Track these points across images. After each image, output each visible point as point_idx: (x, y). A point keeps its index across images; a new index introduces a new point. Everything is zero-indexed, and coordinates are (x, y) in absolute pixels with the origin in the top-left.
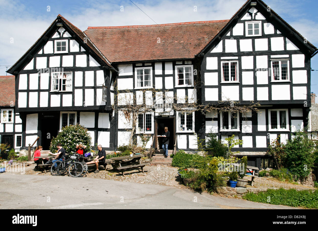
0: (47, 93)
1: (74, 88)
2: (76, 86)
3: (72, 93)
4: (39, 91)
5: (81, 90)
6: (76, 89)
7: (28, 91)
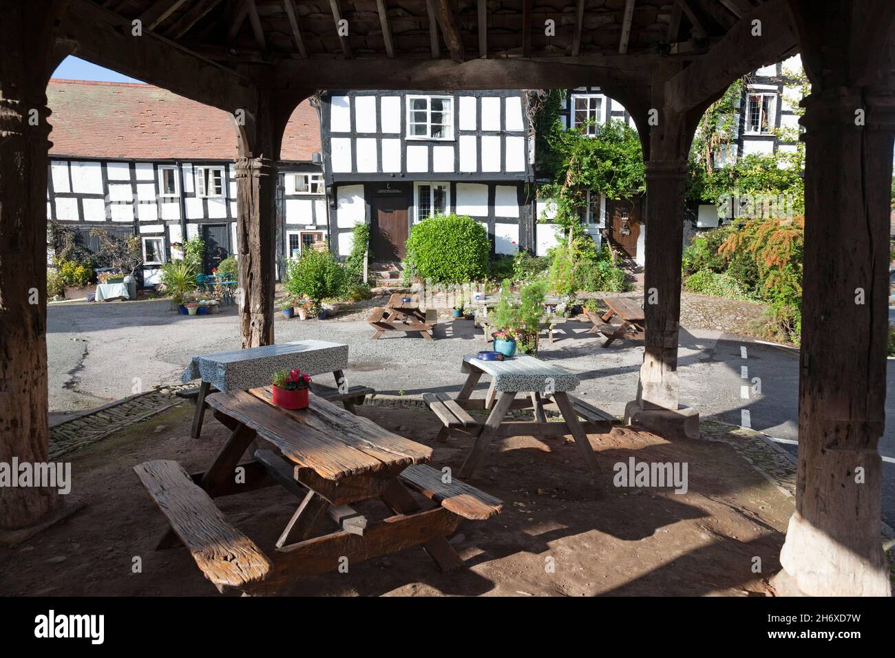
0: (398, 142)
1: (458, 132)
2: (462, 127)
3: (455, 144)
4: (379, 136)
5: (474, 138)
6: (462, 134)
7: (353, 135)
